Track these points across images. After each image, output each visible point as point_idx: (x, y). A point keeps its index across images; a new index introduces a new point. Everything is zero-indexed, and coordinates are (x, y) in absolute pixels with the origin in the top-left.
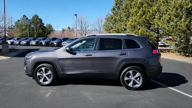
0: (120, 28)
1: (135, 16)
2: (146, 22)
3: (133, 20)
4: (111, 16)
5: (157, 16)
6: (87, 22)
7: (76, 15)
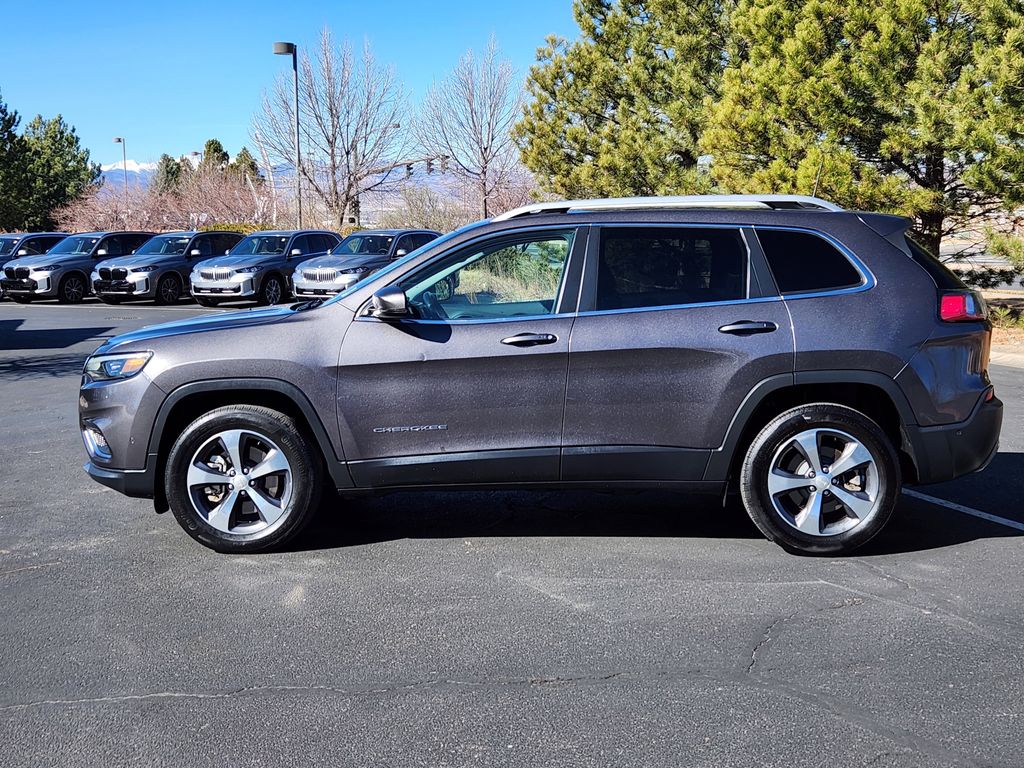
0: (651, 149)
1: (763, 57)
2: (848, 101)
3: (756, 87)
4: (578, 56)
5: (930, 53)
6: (374, 103)
7: (290, 49)
